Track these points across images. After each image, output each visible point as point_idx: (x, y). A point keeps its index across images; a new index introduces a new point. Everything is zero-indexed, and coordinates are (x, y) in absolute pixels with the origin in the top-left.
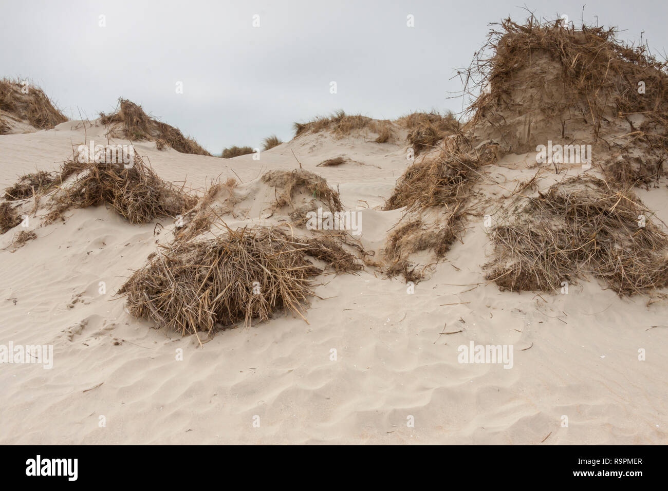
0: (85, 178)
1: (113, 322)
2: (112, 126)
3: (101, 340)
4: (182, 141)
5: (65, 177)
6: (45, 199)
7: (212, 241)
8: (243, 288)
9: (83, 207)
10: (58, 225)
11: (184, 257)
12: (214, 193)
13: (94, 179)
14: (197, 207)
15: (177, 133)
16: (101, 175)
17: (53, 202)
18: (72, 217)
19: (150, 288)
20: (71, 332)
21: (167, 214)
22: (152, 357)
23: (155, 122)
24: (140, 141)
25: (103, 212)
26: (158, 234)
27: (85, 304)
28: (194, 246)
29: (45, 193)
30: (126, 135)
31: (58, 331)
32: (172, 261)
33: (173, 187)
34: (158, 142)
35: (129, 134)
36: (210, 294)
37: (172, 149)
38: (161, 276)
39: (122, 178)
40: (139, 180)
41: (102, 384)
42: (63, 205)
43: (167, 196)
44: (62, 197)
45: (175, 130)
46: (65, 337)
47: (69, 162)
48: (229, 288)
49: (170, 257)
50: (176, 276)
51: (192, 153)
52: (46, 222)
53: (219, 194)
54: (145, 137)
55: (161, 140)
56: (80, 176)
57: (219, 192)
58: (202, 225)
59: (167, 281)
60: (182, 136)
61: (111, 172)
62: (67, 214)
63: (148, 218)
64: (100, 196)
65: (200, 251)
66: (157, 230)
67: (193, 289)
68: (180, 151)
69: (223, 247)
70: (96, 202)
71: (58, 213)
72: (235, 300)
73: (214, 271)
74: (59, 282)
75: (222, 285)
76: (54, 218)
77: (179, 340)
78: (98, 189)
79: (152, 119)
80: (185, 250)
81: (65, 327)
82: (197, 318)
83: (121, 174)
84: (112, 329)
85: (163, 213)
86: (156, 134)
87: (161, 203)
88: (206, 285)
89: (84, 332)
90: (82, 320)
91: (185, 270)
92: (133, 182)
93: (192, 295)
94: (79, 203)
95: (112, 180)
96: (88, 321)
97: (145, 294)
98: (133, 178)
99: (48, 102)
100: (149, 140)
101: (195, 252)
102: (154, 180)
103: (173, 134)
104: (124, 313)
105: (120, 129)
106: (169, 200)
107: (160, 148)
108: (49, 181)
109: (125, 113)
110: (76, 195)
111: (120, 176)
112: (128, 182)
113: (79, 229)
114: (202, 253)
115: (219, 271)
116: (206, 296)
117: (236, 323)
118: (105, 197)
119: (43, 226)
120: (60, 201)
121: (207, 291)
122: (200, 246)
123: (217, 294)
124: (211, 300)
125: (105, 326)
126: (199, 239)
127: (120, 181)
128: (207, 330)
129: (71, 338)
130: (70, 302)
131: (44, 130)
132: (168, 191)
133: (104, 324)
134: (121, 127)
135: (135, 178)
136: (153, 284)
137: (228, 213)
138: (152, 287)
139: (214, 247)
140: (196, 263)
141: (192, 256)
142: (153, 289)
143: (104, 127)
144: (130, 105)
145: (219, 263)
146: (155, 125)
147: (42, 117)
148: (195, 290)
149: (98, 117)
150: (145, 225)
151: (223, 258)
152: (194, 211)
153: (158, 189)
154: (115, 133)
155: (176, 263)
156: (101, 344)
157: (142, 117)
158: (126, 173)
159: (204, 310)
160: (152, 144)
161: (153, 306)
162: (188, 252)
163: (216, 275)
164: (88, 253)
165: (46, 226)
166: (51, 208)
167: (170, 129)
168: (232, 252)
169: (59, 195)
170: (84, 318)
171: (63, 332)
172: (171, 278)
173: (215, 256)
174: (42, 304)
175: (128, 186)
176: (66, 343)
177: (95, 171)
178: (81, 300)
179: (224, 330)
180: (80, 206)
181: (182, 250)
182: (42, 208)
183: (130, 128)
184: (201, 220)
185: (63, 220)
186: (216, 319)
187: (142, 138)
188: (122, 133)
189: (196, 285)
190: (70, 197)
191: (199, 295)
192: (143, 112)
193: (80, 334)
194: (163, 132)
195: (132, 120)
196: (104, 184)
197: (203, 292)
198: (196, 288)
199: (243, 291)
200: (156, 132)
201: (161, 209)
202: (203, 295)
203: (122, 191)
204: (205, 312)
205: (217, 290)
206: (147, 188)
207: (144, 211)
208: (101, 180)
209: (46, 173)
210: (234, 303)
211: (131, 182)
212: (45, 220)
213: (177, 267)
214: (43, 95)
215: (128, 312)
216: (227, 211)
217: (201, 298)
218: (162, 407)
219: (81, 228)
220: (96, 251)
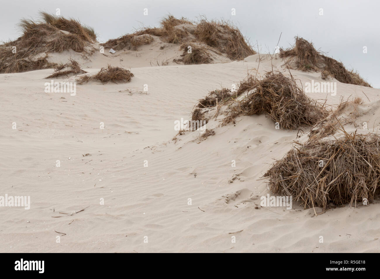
0: (253, 94)
1: (258, 195)
2: (287, 59)
3: (247, 204)
4: (344, 73)
5: (239, 93)
6: (224, 108)
7: (333, 141)
8: (351, 177)
9: (249, 114)
10: (230, 126)
11: (311, 151)
12: (342, 108)
13: (259, 94)
14: (328, 118)
15: (340, 66)
16: (264, 91)
17: (229, 110)
18: (241, 121)
19: (285, 172)
20: (228, 198)
21: (310, 124)
22: (279, 219)
23: (323, 56)
24: (309, 71)
25: (263, 119)
26: (300, 137)
27: (241, 181)
28: (319, 144)
29: (225, 104)
30: (298, 67)
31: (220, 196)
32: (302, 154)
33: (317, 104)
34: (323, 73)
35: (300, 66)
36: (327, 180)
37: (335, 79)
38: (293, 164)
39: (279, 95)
40: (291, 97)
41: (242, 231)
42: (236, 112)
43: (311, 110)
44: (235, 106)
45: (339, 63)
46: (224, 201)
47: (244, 82)
48: (341, 176)
49: (301, 151)
50: (303, 164)
51: (352, 83)
52: (223, 124)
53: (347, 108)
54: (313, 68)
55: (326, 72)
56: (250, 93)
57: (346, 107)
58: (330, 131)
59: (296, 168)
60: (344, 68)
61: (271, 90)
62: (237, 119)
63: (295, 126)
64: (261, 108)
65: (323, 148)
66: (299, 135)
67: (314, 174)
68: (341, 81)
69: (339, 146)
70: (259, 111)
71: (232, 118)
72: (345, 186)
73: (331, 163)
74: (225, 165)
75: (336, 174)
76: (228, 121)
77: (301, 211)
78: (261, 102)
79: (321, 54)
80: (312, 146)
81: (225, 194)
82: (315, 195)
83: (278, 92)
84: (256, 199)
85: (306, 123)
86: (322, 66)
87: (306, 115)
88: (324, 173)
89: (236, 199)
90: (237, 191)
91: (310, 160)
92: (286, 98)
93: (313, 179)
94: (246, 111)
95: (271, 96)
96: (241, 192)
97: (281, 176)
98: (287, 95)
99: (242, 39)
100: (316, 71)
101: (319, 149)
102: (302, 97)
103: (337, 66)
104: (266, 190)
105: (293, 62)
106: (312, 114)
107: (324, 78)
108: (229, 96)
109: (299, 49)
110: (245, 106)
111: (277, 93)
112: (283, 98)
113: (244, 130)
114: (324, 149)
115: (334, 164)
116: (323, 181)
117: (344, 204)
118: (265, 108)
119: (220, 126)
120: (234, 109)
121: (324, 177)
122: (323, 144)
123: (332, 180)
124: (327, 184)
125: (252, 197)
126: (325, 139)
127: (277, 96)
128: (322, 206)
129: (228, 201)
130: (231, 180)
131: (236, 61)
132: (312, 106)
133: (251, 196)
134: (295, 60)
135: (288, 95)
136: (287, 169)
137: (351, 123)
138: (286, 171)
139: (333, 145)
140: (319, 156)
141: (317, 151)
142: (286, 173)
143: (281, 59)
144: (303, 42)
145: (336, 158)
146: (323, 59)
147: (237, 51)
148: (315, 176)
149: (278, 51)
150: (293, 131)
151: (338, 154)
152: (326, 121)
153: (304, 104)
154: (289, 65)
155: (304, 155)
156: (247, 207)
157: (313, 52)
158: (282, 91)
159: (321, 190)
160: (319, 75)
161: (285, 185)
162: (314, 148)
163: (332, 166)
164: (248, 147)
165: (222, 127)
166: (227, 114)
167: (335, 63)
168: (345, 150)
169: (233, 105)
170: (239, 190)
171: (223, 197)
172: (299, 165)
173: (333, 152)
174: (212, 178)
175: (282, 101)
176: (223, 204)
177: (260, 89)
178: (238, 178)
179: (335, 208)
180: (247, 113)
181: (310, 146)
182: (221, 114)
183: (302, 61)
184: (329, 127)
185: (234, 123)
186: (329, 199)
187: (310, 70)
188: (295, 65)
189: (317, 172)
190: (241, 107)
191: (318, 179)
192: (314, 49)
193: (234, 200)
194: (328, 65)
195: (304, 55)
196: (265, 98)
197: (321, 178)
198: (317, 174)
199: (350, 179)
200: (323, 65)
201: (306, 120)
202: (321, 180)
203: (278, 104)
204: (321, 192)
205: (332, 177)
206: (296, 103)
207: (293, 120)
208: (263, 96)
209: (228, 90)
210: (344, 188)
211: (285, 98)
212: (222, 123)
213: (305, 158)
214: (239, 34)
215: (268, 188)
216: (350, 121)
217: (320, 182)
218: (279, 250)
219: (246, 130)
220: (254, 146)
